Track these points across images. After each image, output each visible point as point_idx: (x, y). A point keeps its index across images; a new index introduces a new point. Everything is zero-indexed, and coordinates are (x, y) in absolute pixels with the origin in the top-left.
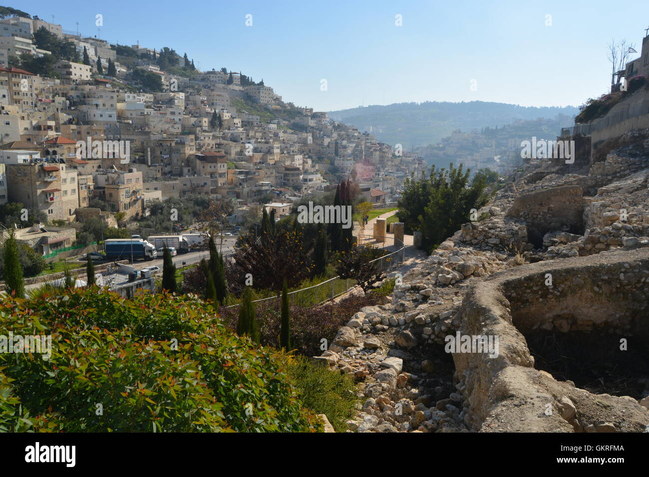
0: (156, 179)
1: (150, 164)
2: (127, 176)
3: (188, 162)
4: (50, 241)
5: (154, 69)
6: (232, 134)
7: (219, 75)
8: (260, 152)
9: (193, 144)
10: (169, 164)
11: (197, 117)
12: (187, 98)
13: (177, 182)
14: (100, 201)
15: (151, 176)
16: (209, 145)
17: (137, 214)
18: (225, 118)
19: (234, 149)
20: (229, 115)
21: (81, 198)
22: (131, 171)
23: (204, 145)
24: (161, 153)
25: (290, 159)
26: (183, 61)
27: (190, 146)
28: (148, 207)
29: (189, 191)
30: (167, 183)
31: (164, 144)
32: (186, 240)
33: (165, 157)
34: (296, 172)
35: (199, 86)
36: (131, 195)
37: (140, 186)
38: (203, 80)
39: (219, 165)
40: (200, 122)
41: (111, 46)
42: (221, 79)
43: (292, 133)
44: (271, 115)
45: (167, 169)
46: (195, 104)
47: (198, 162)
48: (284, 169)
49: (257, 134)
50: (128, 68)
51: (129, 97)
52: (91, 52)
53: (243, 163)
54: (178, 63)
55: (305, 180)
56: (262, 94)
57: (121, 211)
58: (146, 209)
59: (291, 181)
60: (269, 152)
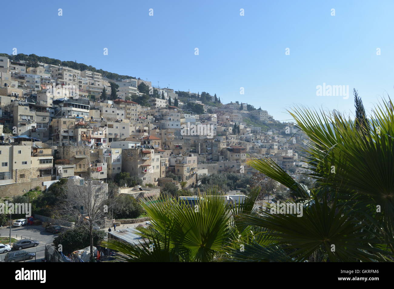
0: (203, 162)
1: (200, 153)
2: (188, 158)
3: (222, 152)
4: (145, 195)
5: (199, 102)
6: (246, 137)
7: (234, 105)
8: (265, 147)
9: (225, 141)
10: (211, 154)
11: (226, 126)
12: (218, 117)
13: (216, 164)
14: (172, 174)
15: (200, 160)
16: (234, 143)
17: (193, 184)
18: (241, 128)
19: (249, 146)
20: (243, 126)
21: (161, 172)
22: (190, 156)
23: (231, 142)
24: (206, 146)
25: (285, 152)
26: (214, 98)
27: (223, 143)
28: (200, 179)
29: (223, 171)
30: (210, 165)
31: (208, 141)
32: (232, 199)
33: (209, 149)
34: (291, 160)
35: (224, 111)
36: (190, 171)
37: (195, 165)
38: (226, 108)
39: (241, 154)
40: (228, 129)
41: (176, 92)
42: (235, 107)
43: (282, 137)
44: (268, 127)
45: (210, 157)
46: (223, 120)
47: (228, 152)
48: (282, 158)
49: (261, 137)
50: (184, 103)
51: (186, 116)
52: (166, 95)
53: (255, 154)
54: (211, 99)
55: (297, 166)
56: (261, 115)
57: (184, 181)
58: (198, 180)
59: (287, 166)
60: (271, 147)
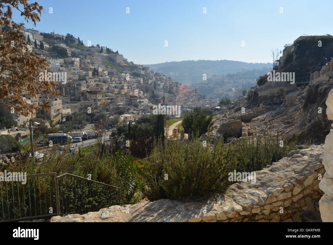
0: (67, 103)
1: (64, 95)
2: (55, 102)
3: (83, 94)
4: (22, 135)
5: (63, 45)
6: (103, 79)
7: (95, 48)
8: (118, 88)
9: (85, 85)
10: (74, 95)
11: (87, 71)
12: (80, 60)
13: (78, 104)
14: (42, 115)
15: (65, 101)
16: (92, 85)
17: (59, 121)
18: (100, 71)
19: (105, 87)
20: (102, 69)
21: (33, 113)
22: (56, 100)
23: (90, 85)
24: (70, 90)
25: (132, 91)
26: (78, 41)
27: (84, 86)
28: (65, 117)
29: (83, 108)
30: (73, 104)
31: (71, 85)
32: (86, 133)
33: (72, 92)
34: (136, 98)
35: (86, 54)
36: (57, 111)
37: (60, 107)
38: (88, 51)
39: (98, 95)
40: (88, 73)
41: (41, 33)
42: (96, 50)
43: (133, 78)
44: (122, 69)
45: (73, 98)
46: (84, 64)
47: (88, 94)
48: (130, 97)
49: (116, 79)
50: (50, 45)
51: (52, 61)
52: (31, 37)
53: (110, 94)
54: (75, 42)
55: (140, 102)
56: (117, 58)
57: (52, 119)
58: (63, 118)
59: (133, 103)
60: (122, 88)
